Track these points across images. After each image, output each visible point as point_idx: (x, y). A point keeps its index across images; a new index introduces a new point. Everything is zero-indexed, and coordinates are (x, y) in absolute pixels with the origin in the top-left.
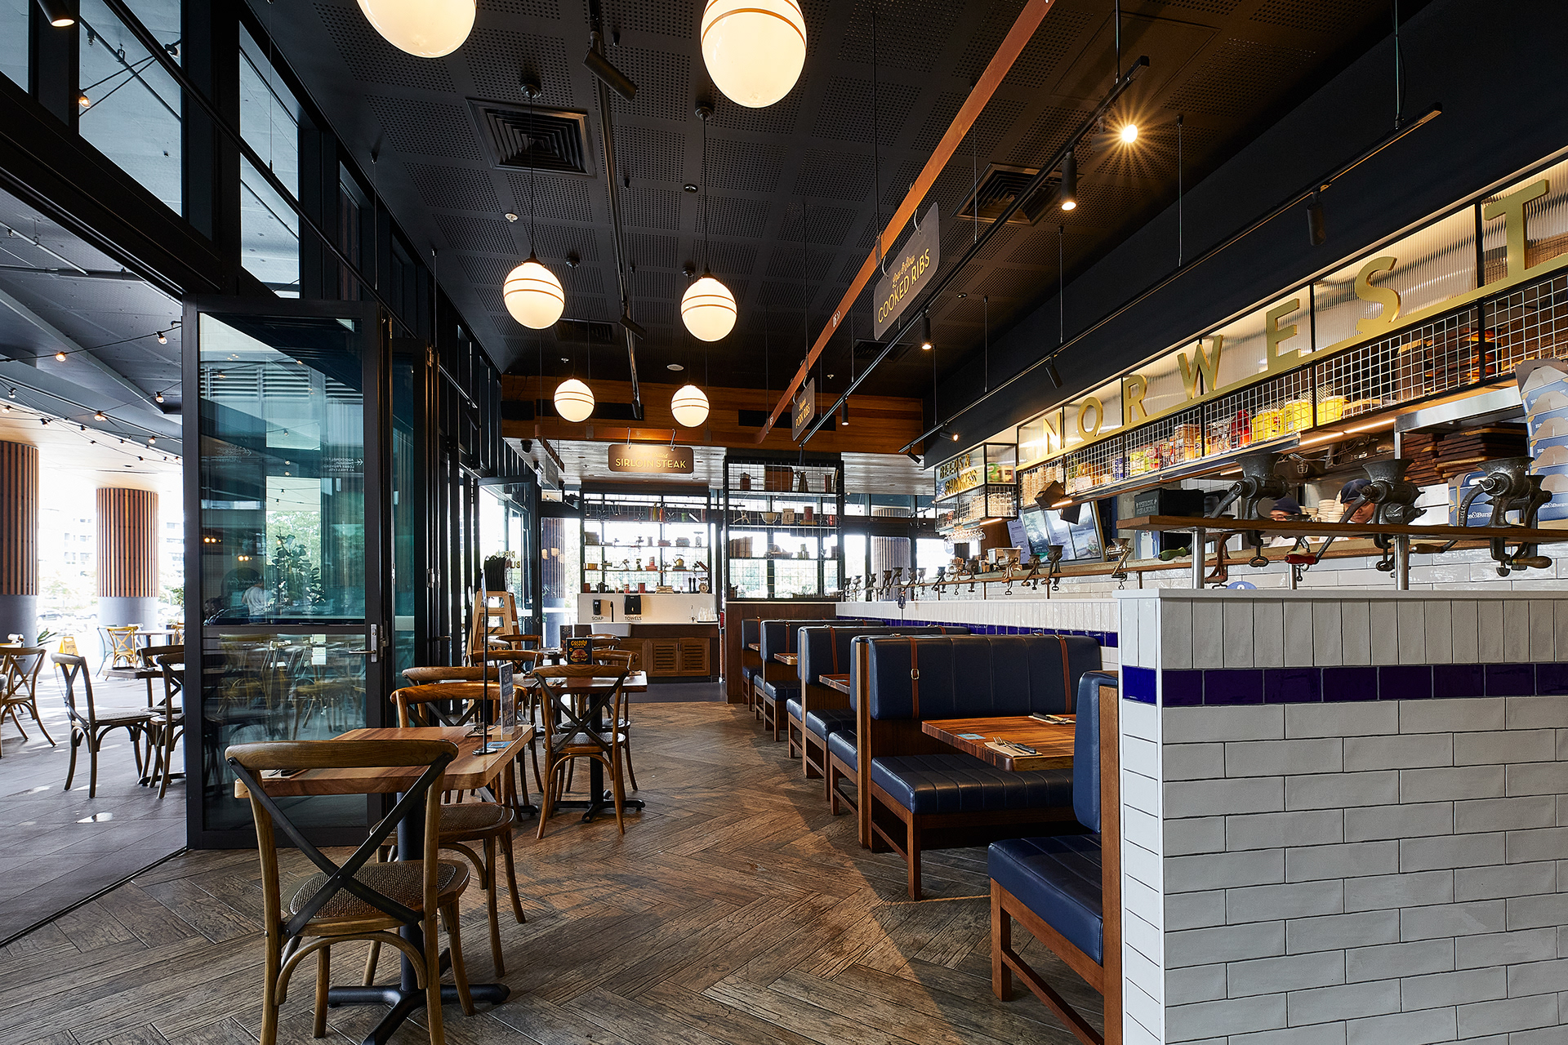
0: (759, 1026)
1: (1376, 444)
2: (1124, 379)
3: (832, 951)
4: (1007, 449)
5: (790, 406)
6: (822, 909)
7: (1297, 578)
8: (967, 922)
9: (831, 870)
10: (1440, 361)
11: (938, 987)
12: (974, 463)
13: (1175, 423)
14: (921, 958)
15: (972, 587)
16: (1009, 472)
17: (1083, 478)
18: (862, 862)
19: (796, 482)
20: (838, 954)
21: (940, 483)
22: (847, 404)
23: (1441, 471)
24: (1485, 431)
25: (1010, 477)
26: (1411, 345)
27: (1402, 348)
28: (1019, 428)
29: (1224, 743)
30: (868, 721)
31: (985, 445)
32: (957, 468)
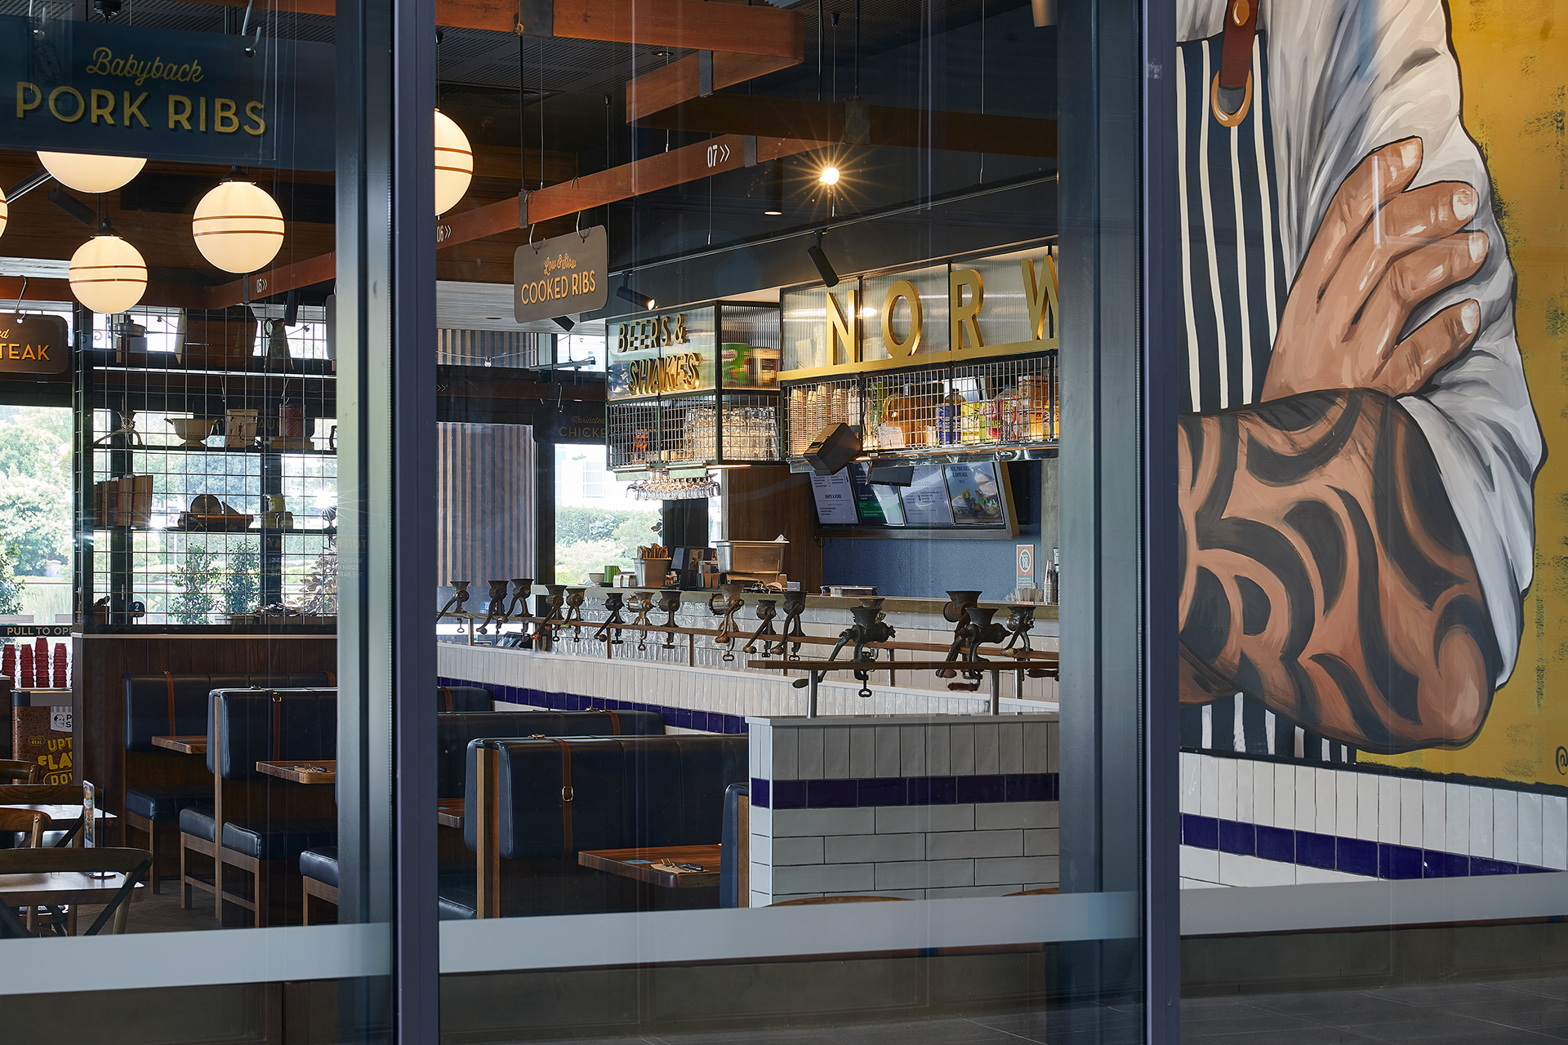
2: (951, 267)
12: (692, 337)
13: (1020, 369)
16: (769, 364)
17: (892, 426)
29: (824, 837)
30: (497, 862)
31: (717, 305)
32: (658, 339)
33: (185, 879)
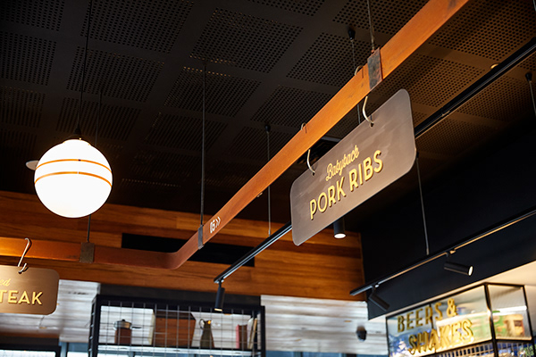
4: (510, 291)
12: (463, 311)
16: (518, 323)
19: (198, 334)
21: (398, 338)
31: (486, 285)
32: (431, 318)
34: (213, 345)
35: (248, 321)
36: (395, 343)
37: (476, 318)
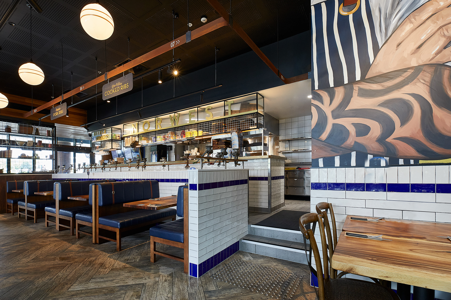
0: (93, 290)
1: (207, 140)
2: (156, 118)
3: (103, 268)
4: (118, 130)
5: (51, 108)
6: (92, 261)
7: (202, 167)
8: (136, 252)
9: (88, 252)
10: (219, 127)
11: (137, 266)
12: (107, 133)
13: (169, 131)
14: (129, 262)
15: (116, 168)
16: (118, 136)
17: (144, 141)
18: (97, 248)
19: (34, 131)
20: (105, 269)
21: (94, 137)
22: (68, 110)
23: (219, 147)
24: (225, 141)
25: (119, 138)
26: (214, 124)
27: (213, 124)
28: (124, 125)
29: (206, 196)
30: (98, 207)
31: (112, 128)
32: (101, 133)
33: (19, 213)
34: (39, 134)
35: (50, 129)
36: (93, 138)
37: (109, 134)
